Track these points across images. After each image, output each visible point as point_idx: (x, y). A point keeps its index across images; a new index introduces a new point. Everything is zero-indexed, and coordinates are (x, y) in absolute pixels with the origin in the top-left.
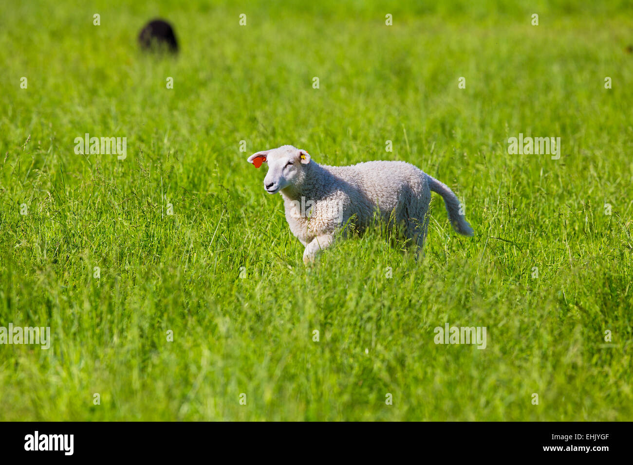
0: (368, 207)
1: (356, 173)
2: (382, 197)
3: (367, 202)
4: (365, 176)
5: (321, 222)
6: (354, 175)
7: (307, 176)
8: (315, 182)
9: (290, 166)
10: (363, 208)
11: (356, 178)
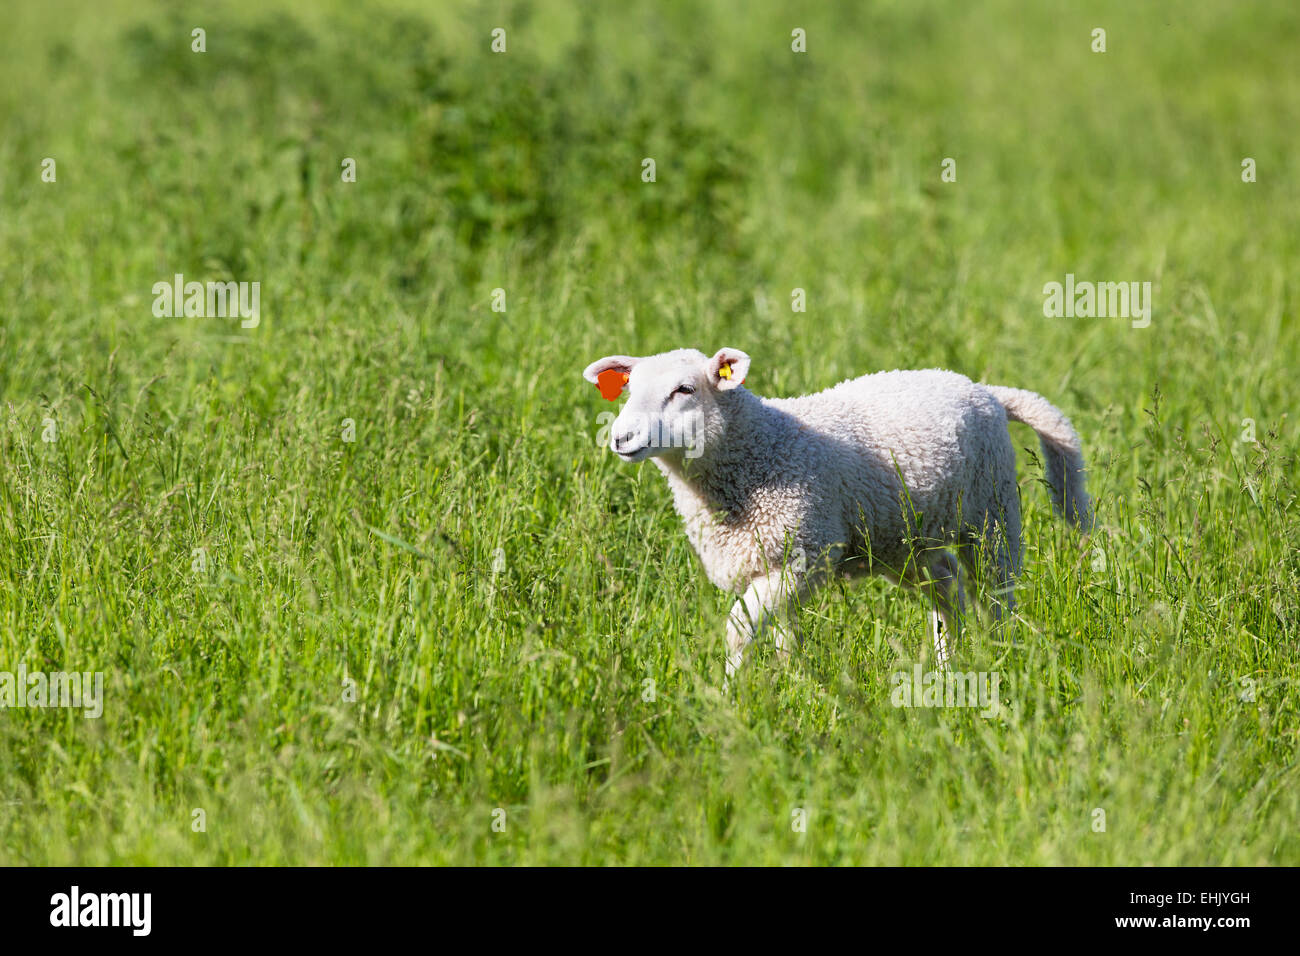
0: (887, 487)
1: (846, 408)
2: (921, 457)
3: (884, 474)
4: (868, 413)
5: (770, 537)
6: (842, 413)
7: (730, 429)
8: (752, 442)
9: (681, 398)
10: (875, 492)
11: (849, 420)
